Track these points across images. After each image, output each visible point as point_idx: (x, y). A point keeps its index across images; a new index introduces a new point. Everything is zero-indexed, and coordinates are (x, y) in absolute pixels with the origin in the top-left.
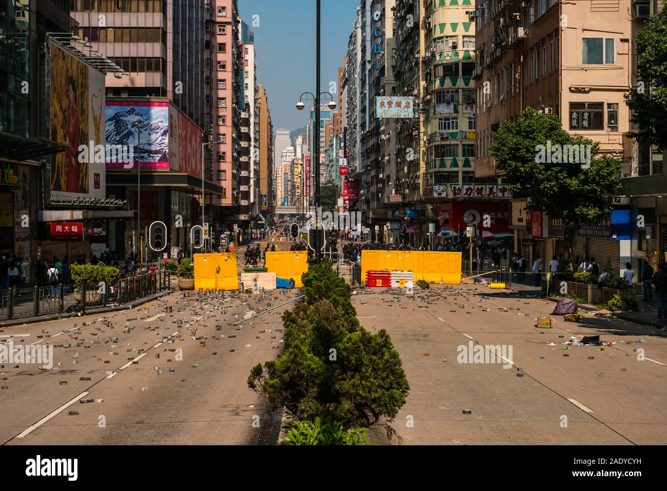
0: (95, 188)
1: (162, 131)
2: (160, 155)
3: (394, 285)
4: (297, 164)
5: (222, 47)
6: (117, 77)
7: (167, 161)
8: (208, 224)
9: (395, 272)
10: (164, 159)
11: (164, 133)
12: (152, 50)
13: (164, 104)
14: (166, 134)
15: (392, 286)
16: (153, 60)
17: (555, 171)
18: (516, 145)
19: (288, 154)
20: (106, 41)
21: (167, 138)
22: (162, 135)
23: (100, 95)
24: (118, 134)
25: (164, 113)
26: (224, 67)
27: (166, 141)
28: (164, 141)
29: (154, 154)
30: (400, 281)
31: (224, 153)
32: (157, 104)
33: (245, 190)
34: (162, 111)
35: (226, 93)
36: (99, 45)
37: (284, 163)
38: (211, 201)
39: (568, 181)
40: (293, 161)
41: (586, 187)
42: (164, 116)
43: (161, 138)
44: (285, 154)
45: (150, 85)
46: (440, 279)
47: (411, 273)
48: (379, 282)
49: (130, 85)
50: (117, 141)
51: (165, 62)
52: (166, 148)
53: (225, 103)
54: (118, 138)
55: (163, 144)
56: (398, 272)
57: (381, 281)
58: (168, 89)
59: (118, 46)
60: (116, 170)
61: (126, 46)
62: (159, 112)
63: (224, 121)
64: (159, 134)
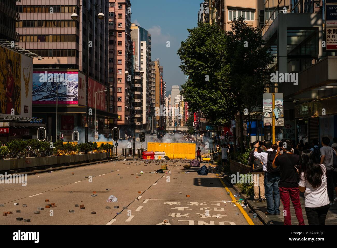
0: (25, 112)
1: (75, 86)
2: (74, 98)
3: (156, 158)
4: (182, 104)
5: (120, 43)
6: (39, 60)
7: (77, 101)
8: (97, 132)
9: (156, 152)
10: (75, 100)
11: (76, 87)
12: (71, 46)
13: (76, 72)
14: (77, 87)
15: (155, 159)
16: (72, 51)
17: (207, 102)
18: (189, 90)
19: (178, 99)
20: (49, 42)
21: (77, 89)
22: (75, 88)
23: (29, 68)
24: (53, 87)
25: (76, 77)
26: (121, 53)
27: (77, 91)
28: (76, 91)
29: (71, 97)
30: (159, 157)
31: (121, 97)
32: (73, 72)
33: (139, 117)
34: (75, 76)
35: (121, 66)
36: (45, 43)
37: (176, 104)
38: (114, 122)
39: (213, 107)
40: (180, 103)
41: (220, 109)
42: (76, 78)
43: (74, 89)
44: (176, 99)
45: (70, 63)
46: (185, 157)
47: (164, 153)
48: (148, 157)
49: (58, 63)
50: (52, 91)
51: (78, 52)
52: (77, 94)
53: (122, 72)
54: (53, 89)
55: (75, 92)
56: (158, 152)
57: (149, 156)
58: (80, 65)
59: (54, 44)
60: (52, 105)
61: (58, 44)
62: (73, 76)
63: (121, 81)
64: (73, 87)
